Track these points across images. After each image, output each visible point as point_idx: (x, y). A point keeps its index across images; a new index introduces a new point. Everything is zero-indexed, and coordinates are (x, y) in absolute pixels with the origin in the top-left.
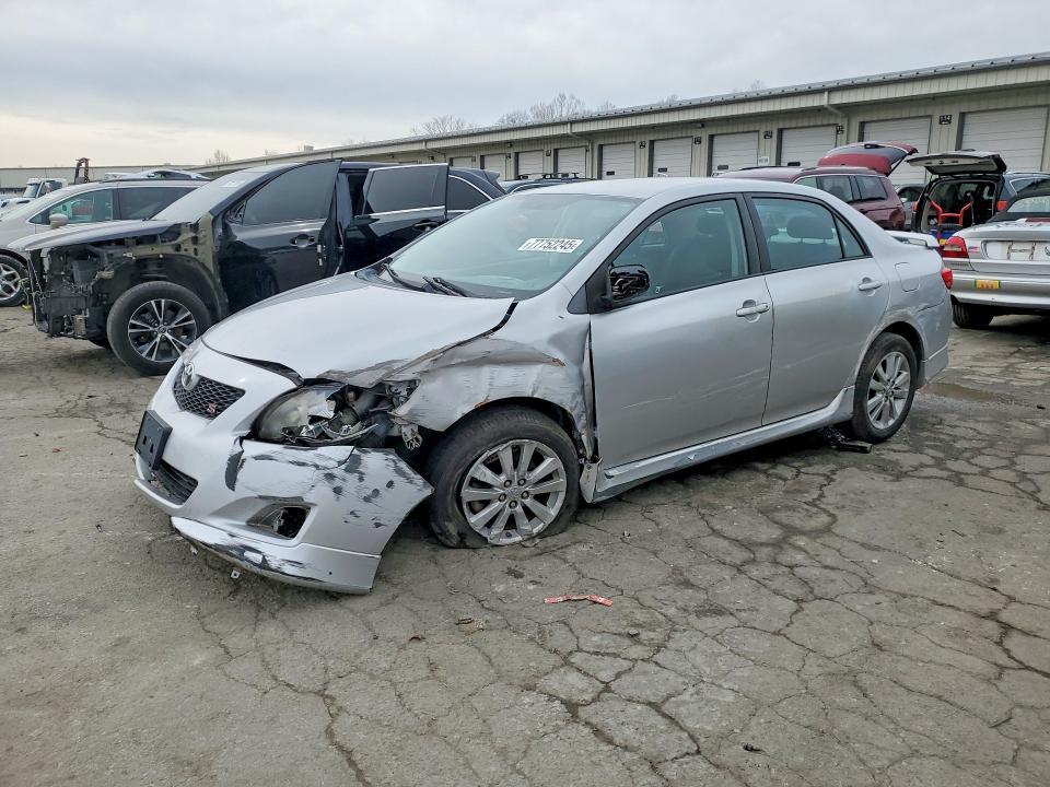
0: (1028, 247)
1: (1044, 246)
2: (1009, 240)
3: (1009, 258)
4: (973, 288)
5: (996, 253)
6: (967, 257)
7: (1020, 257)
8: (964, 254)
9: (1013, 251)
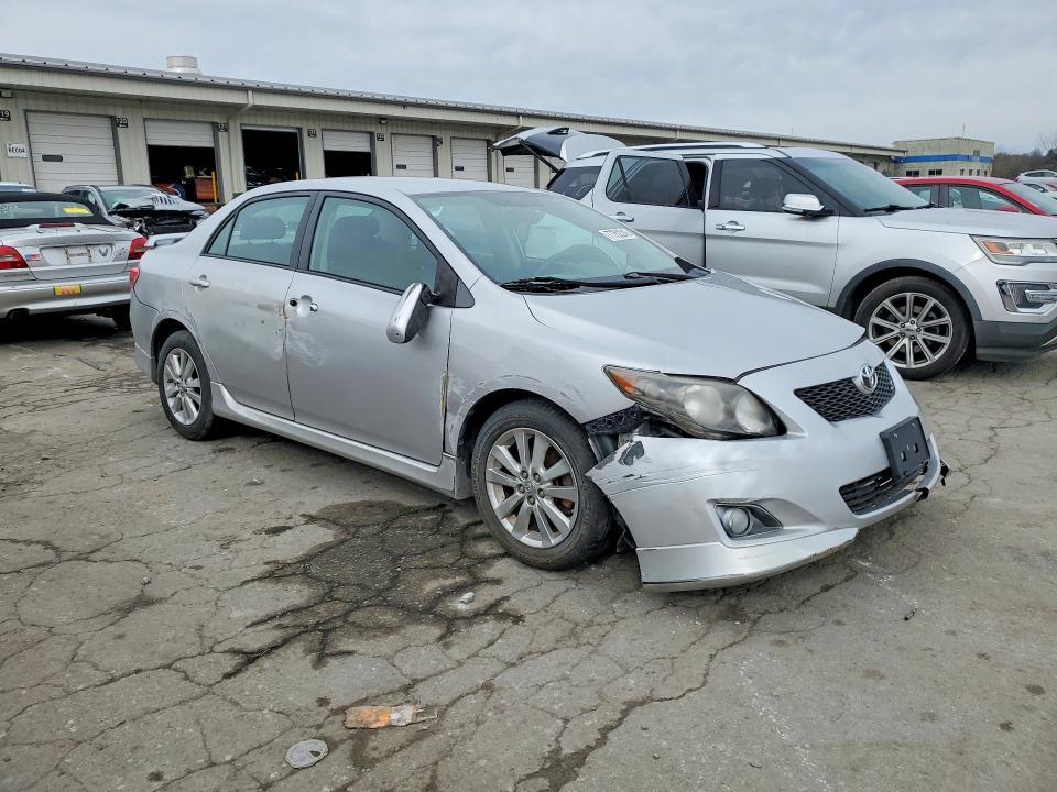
0: (84, 250)
1: (98, 248)
2: (63, 246)
3: (70, 264)
4: (53, 296)
5: (55, 259)
6: (26, 266)
7: (80, 262)
8: (23, 264)
9: (72, 255)
